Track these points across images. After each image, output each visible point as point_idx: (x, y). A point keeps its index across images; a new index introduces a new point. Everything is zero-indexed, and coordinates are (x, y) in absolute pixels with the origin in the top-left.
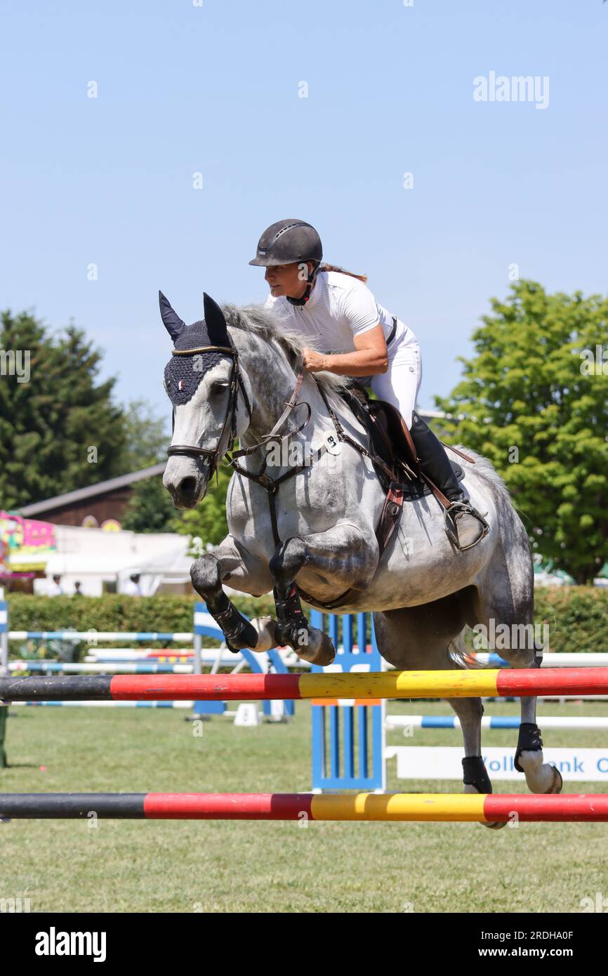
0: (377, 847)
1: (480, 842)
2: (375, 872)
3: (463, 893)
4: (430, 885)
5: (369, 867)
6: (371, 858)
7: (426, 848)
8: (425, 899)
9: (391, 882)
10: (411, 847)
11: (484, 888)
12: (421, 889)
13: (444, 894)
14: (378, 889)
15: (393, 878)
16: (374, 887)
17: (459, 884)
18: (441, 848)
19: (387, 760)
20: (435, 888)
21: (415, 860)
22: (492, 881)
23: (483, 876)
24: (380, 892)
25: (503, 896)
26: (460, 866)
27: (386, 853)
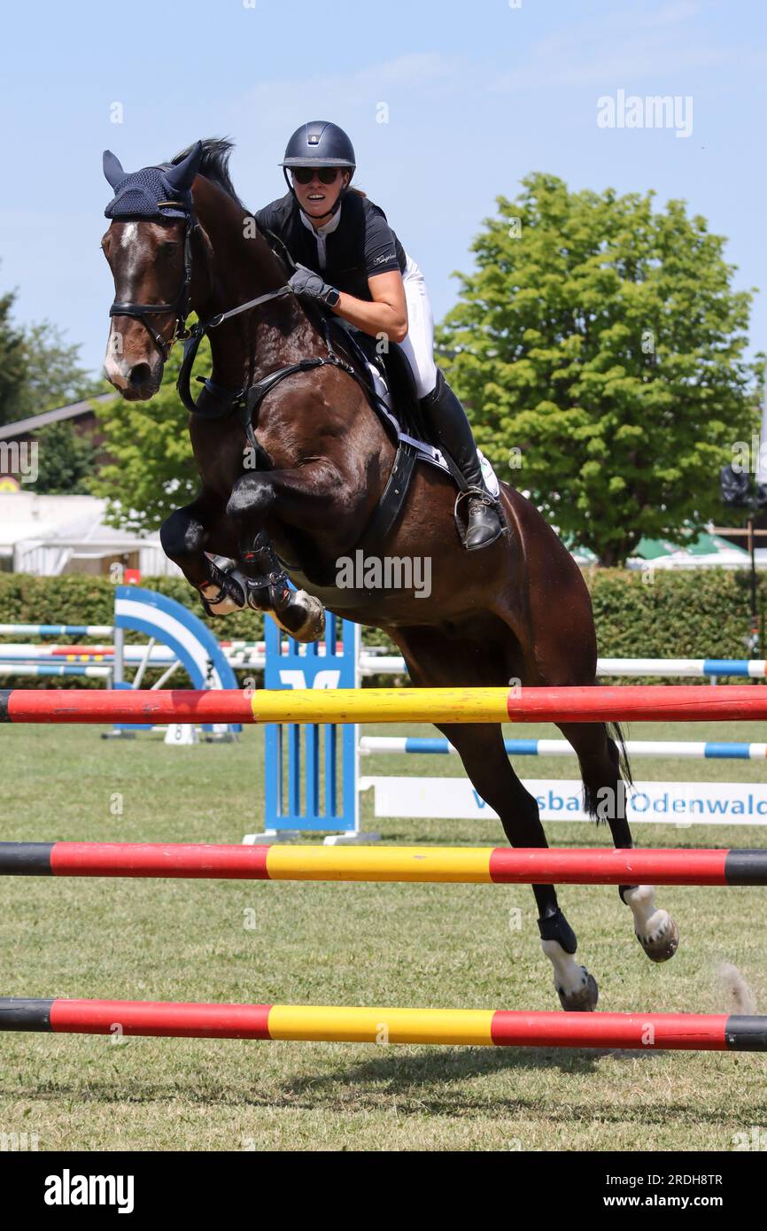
0: (349, 907)
1: (480, 902)
2: (345, 940)
3: (460, 969)
4: (416, 959)
5: (338, 935)
6: (340, 921)
7: (412, 908)
8: (411, 976)
9: (366, 954)
10: (392, 908)
11: (486, 963)
12: (404, 964)
13: (435, 970)
14: (350, 963)
15: (369, 948)
16: (344, 960)
17: (454, 957)
18: (431, 909)
19: (361, 793)
20: (423, 962)
21: (397, 925)
22: (495, 954)
23: (484, 947)
24: (352, 967)
25: (511, 974)
26: (454, 933)
27: (360, 915)
